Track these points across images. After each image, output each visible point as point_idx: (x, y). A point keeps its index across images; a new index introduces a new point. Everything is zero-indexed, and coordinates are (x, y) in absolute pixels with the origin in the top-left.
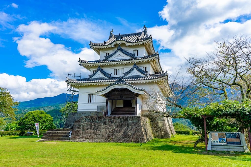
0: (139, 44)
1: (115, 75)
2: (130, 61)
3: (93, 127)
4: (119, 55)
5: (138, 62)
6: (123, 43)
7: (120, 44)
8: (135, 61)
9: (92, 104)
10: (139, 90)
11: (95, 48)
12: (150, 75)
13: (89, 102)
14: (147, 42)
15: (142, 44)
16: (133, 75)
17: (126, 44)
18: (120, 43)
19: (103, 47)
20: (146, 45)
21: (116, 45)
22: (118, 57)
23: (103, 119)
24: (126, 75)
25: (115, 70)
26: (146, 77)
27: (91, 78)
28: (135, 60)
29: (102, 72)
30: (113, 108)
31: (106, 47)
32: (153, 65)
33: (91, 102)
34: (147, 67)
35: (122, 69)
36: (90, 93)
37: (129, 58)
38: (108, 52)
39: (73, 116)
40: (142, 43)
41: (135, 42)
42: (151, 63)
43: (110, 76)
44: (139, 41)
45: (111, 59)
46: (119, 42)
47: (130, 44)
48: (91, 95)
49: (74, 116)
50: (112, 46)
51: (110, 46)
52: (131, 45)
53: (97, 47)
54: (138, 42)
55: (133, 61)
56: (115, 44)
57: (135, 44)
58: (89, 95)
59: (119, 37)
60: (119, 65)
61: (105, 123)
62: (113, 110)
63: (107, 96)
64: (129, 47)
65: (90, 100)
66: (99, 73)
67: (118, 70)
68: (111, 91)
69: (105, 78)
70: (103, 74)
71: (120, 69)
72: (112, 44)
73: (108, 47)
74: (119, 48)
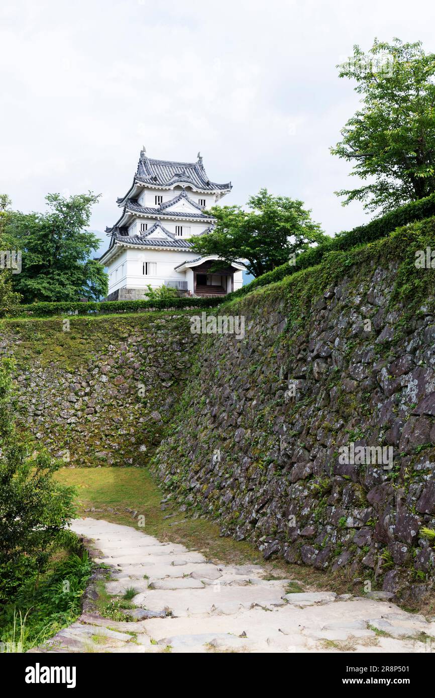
1: (176, 235)
2: (206, 219)
4: (183, 205)
6: (189, 186)
9: (150, 278)
13: (144, 274)
17: (193, 189)
19: (153, 186)
22: (181, 208)
29: (163, 230)
31: (157, 187)
33: (146, 274)
35: (188, 227)
36: (145, 261)
37: (198, 212)
45: (169, 210)
47: (199, 190)
48: (146, 263)
49: (129, 293)
50: (172, 187)
51: (167, 188)
56: (176, 185)
58: (143, 263)
59: (183, 176)
60: (186, 221)
63: (193, 269)
64: (196, 193)
65: (146, 270)
66: (158, 230)
67: (181, 227)
68: (204, 263)
69: (170, 239)
70: (166, 233)
71: (184, 226)
72: (171, 184)
73: (165, 189)
74: (183, 194)
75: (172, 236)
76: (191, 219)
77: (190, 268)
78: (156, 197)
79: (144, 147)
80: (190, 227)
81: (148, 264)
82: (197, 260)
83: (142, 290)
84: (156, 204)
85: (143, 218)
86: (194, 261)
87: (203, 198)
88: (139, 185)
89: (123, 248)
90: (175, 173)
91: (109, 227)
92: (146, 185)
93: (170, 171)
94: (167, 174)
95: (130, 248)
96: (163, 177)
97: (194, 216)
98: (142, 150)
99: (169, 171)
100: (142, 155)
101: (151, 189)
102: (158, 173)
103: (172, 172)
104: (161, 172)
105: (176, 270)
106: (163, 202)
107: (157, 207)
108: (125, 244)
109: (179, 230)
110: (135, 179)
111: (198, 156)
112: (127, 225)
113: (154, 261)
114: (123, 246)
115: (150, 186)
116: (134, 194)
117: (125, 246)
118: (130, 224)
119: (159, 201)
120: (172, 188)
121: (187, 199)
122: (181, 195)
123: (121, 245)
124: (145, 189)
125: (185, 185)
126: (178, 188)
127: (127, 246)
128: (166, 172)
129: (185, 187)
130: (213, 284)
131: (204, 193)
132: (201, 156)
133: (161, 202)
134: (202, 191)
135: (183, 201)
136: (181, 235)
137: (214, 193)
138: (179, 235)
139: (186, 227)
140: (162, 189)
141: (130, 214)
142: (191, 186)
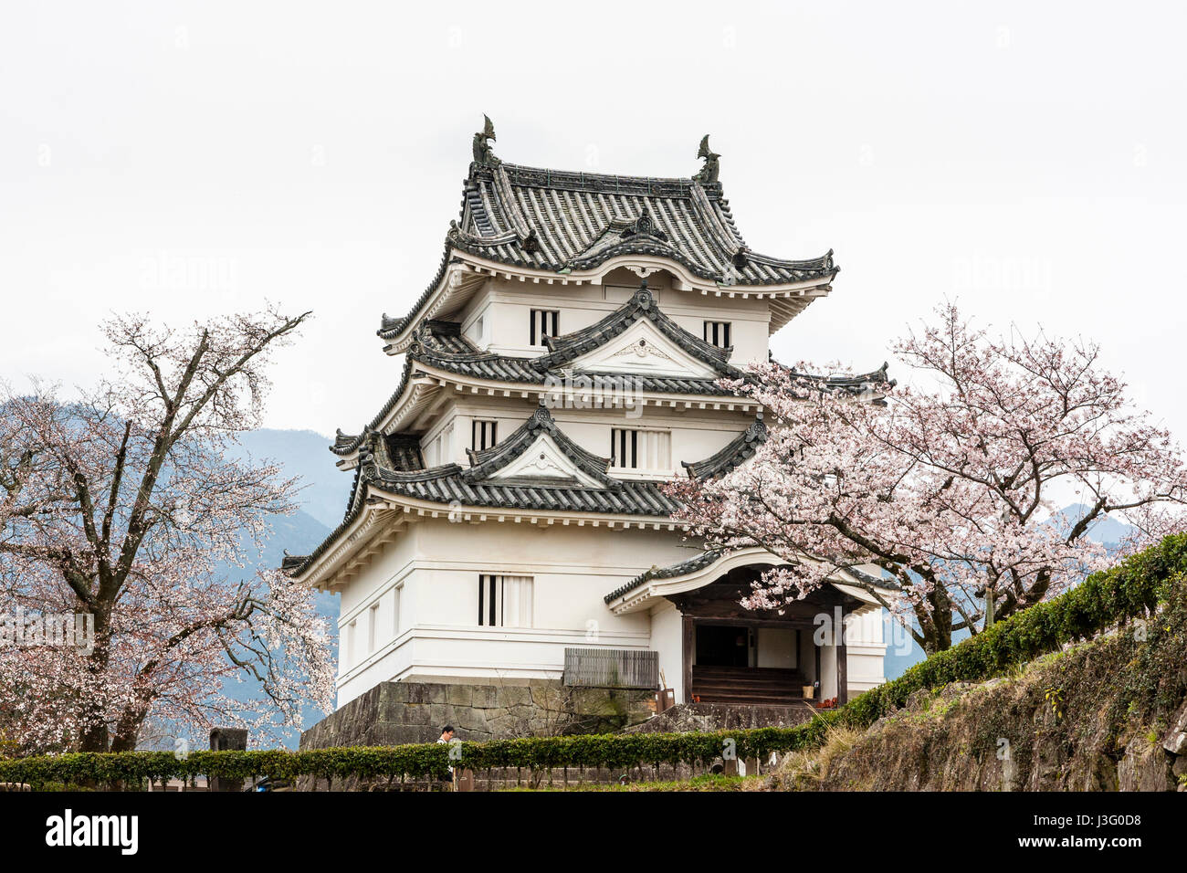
1: (613, 464)
2: (735, 402)
4: (643, 343)
6: (664, 272)
7: (643, 276)
9: (501, 637)
13: (481, 623)
17: (680, 284)
18: (643, 270)
22: (633, 358)
25: (613, 433)
27: (494, 468)
29: (562, 443)
31: (551, 277)
33: (492, 622)
35: (664, 432)
36: (490, 569)
37: (700, 371)
39: (417, 707)
45: (587, 362)
46: (644, 265)
47: (706, 287)
48: (493, 579)
49: (420, 702)
50: (596, 277)
51: (579, 278)
52: (711, 294)
55: (748, 403)
56: (614, 268)
58: (481, 578)
59: (642, 231)
60: (652, 408)
63: (681, 600)
64: (694, 297)
65: (489, 610)
66: (543, 444)
67: (634, 433)
68: (723, 579)
69: (585, 480)
70: (572, 458)
71: (643, 431)
72: (594, 263)
73: (569, 282)
74: (643, 301)
75: (596, 468)
76: (673, 399)
77: (670, 597)
78: (533, 313)
79: (487, 120)
80: (669, 433)
81: (499, 582)
82: (701, 567)
83: (475, 689)
84: (533, 343)
85: (482, 399)
86: (688, 569)
87: (720, 316)
88: (467, 269)
89: (400, 521)
90: (610, 218)
91: (348, 432)
92: (495, 269)
93: (590, 212)
94: (579, 224)
95: (427, 520)
96: (561, 234)
97: (686, 387)
98: (481, 130)
99: (584, 211)
100: (481, 149)
101: (513, 286)
102: (542, 221)
103: (598, 217)
104: (553, 217)
105: (614, 605)
106: (564, 331)
107: (538, 352)
108: (408, 504)
109: (627, 442)
110: (450, 245)
111: (704, 150)
112: (418, 426)
113: (526, 570)
114: (400, 509)
115: (509, 271)
116: (448, 301)
117: (407, 510)
118: (432, 421)
119: (544, 330)
120: (597, 281)
121: (655, 322)
122: (632, 305)
123: (393, 506)
124: (489, 284)
125: (651, 265)
126: (620, 278)
127: (414, 511)
128: (575, 215)
129: (647, 274)
130: (760, 665)
131: (725, 297)
132: (713, 149)
133: (555, 333)
134: (717, 289)
135: (641, 329)
136: (634, 465)
137: (766, 297)
138: (623, 465)
139: (654, 432)
140: (557, 282)
141: (431, 383)
142: (673, 272)
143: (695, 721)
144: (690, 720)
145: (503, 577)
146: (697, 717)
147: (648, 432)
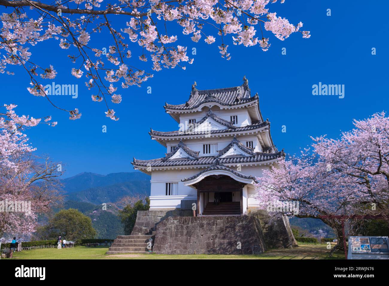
0: (240, 108)
1: (204, 153)
2: (228, 134)
3: (185, 232)
5: (239, 135)
6: (215, 106)
7: (210, 107)
8: (235, 133)
9: (172, 198)
10: (246, 178)
11: (172, 112)
12: (258, 154)
13: (167, 195)
14: (251, 105)
15: (243, 107)
16: (232, 154)
17: (220, 108)
18: (210, 106)
19: (186, 111)
20: (250, 108)
21: (204, 109)
23: (198, 221)
24: (223, 154)
25: (204, 146)
26: (252, 157)
27: (169, 158)
28: (235, 131)
29: (186, 150)
30: (205, 204)
31: (189, 111)
32: (261, 138)
33: (170, 195)
34: (252, 142)
35: (215, 144)
36: (168, 182)
37: (223, 128)
38: (192, 118)
40: (243, 105)
41: (234, 105)
42: (258, 135)
43: (198, 155)
44: (239, 102)
46: (210, 105)
47: (226, 107)
48: (170, 184)
49: (146, 215)
50: (199, 109)
51: (195, 110)
53: (176, 111)
54: (237, 104)
55: (232, 134)
56: (203, 106)
57: (233, 107)
58: (167, 184)
59: (209, 97)
60: (211, 139)
61: (202, 226)
62: (205, 207)
64: (225, 111)
65: (169, 191)
66: (180, 150)
67: (210, 145)
71: (212, 144)
72: (198, 106)
73: (193, 112)
74: (209, 113)
80: (217, 144)
85: (172, 141)
87: (233, 114)
101: (182, 115)
109: (208, 147)
113: (177, 181)
121: (212, 118)
122: (207, 115)
125: (212, 104)
131: (231, 109)
134: (229, 108)
135: (209, 120)
136: (209, 153)
137: (242, 107)
138: (207, 153)
139: (214, 144)
140: (191, 112)
141: (156, 139)
142: (217, 105)
143: (173, 221)
144: (172, 221)
145: (172, 183)
146: (174, 221)
147: (213, 144)
